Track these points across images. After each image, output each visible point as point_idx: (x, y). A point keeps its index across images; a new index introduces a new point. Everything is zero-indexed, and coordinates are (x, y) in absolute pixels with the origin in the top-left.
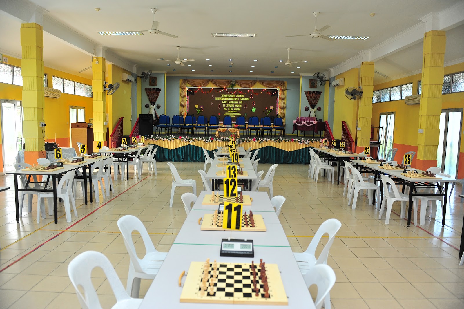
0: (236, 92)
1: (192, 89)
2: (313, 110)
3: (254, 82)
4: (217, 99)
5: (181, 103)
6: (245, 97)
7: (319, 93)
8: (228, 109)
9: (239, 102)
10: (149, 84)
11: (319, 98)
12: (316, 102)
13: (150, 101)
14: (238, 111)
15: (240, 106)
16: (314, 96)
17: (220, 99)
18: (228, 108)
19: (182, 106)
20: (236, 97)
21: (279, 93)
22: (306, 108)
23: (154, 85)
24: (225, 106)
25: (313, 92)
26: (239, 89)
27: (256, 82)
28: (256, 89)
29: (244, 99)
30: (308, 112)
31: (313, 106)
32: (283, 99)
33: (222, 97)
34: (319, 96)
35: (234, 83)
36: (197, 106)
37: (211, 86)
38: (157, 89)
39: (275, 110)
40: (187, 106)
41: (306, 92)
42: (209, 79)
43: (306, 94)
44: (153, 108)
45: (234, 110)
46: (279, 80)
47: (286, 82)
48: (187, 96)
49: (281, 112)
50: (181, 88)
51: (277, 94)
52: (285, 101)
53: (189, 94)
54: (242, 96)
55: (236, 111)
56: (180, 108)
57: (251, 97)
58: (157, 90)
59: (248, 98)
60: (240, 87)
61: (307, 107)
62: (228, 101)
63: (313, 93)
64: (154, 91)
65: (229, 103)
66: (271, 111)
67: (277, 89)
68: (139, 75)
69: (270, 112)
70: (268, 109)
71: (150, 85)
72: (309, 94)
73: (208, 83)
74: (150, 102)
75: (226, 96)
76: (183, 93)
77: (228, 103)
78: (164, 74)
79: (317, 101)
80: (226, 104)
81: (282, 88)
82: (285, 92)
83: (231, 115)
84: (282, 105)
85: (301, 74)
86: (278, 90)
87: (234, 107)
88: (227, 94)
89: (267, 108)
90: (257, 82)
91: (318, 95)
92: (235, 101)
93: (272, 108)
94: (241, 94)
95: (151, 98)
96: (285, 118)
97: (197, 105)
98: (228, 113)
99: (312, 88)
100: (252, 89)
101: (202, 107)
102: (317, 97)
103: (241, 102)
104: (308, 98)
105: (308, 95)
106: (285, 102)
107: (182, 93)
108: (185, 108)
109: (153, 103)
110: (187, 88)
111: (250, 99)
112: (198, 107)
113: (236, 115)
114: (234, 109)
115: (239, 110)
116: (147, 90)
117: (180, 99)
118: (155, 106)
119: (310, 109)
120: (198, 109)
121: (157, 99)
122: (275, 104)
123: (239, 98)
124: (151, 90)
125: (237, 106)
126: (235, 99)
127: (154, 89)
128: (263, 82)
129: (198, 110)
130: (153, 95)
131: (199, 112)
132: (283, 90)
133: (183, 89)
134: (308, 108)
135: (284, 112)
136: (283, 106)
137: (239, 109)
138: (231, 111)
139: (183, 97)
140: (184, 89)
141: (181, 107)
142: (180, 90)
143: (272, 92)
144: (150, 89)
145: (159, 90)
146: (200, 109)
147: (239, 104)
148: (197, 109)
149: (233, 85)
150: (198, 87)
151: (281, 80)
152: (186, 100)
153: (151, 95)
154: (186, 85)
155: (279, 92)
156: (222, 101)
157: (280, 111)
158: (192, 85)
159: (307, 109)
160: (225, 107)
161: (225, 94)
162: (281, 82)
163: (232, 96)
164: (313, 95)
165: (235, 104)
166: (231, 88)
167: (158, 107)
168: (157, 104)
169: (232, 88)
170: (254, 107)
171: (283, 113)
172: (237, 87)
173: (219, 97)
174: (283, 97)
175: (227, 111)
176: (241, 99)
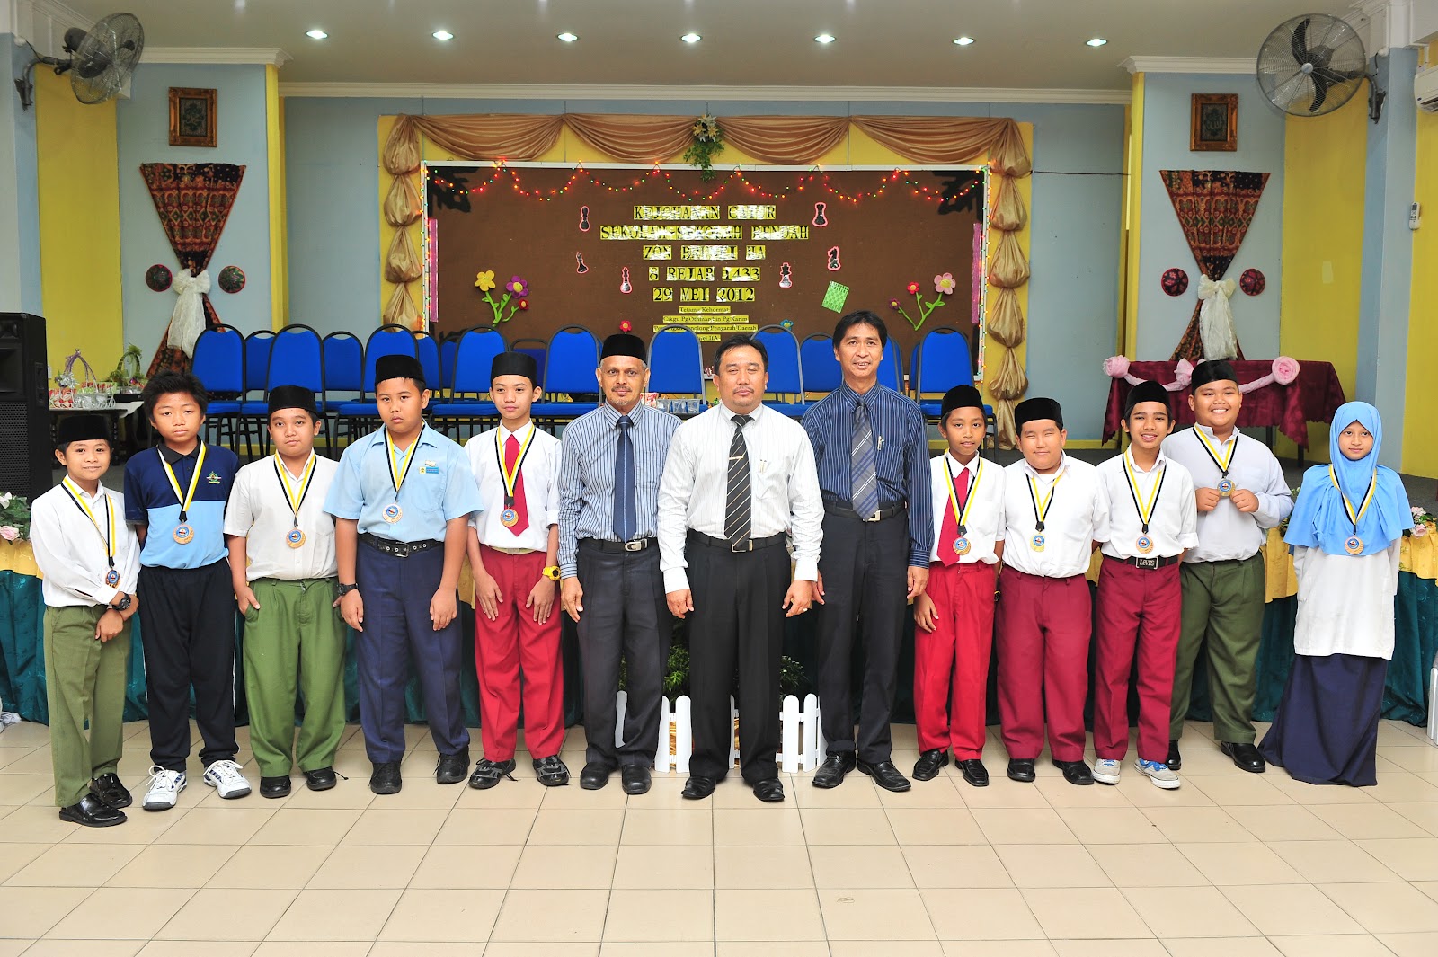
0: (723, 190)
1: (457, 176)
2: (1220, 292)
3: (832, 130)
4: (614, 234)
5: (389, 264)
6: (781, 220)
7: (1252, 183)
8: (676, 295)
9: (742, 253)
10: (165, 137)
11: (1250, 211)
12: (1232, 240)
13: (174, 243)
14: (738, 308)
15: (751, 276)
16: (1222, 199)
17: (631, 232)
18: (677, 286)
19: (398, 278)
20: (724, 220)
21: (986, 192)
22: (1173, 275)
23: (198, 144)
24: (662, 275)
25: (1216, 175)
26: (743, 168)
27: (847, 130)
28: (848, 168)
29: (779, 234)
30: (1181, 307)
31: (1215, 266)
32: (1011, 230)
33: (641, 223)
34: (1252, 201)
35: (712, 132)
36: (485, 280)
37: (571, 155)
38: (216, 165)
39: (964, 297)
40: (426, 277)
41: (1168, 177)
42: (559, 112)
43: (1169, 186)
44: (192, 287)
45: (713, 301)
46: (984, 114)
47: (1026, 128)
48: (425, 215)
49: (1000, 307)
50: (389, 170)
51: (974, 200)
52: (1024, 239)
53: (435, 208)
54: (760, 212)
55: (727, 309)
56: (388, 292)
57: (820, 220)
58: (216, 175)
59: (800, 223)
60: (751, 160)
61: (1176, 271)
62: (677, 245)
63: (1212, 182)
64: (200, 178)
65: (685, 256)
66: (939, 303)
67: (977, 168)
68: (50, 53)
69: (931, 306)
70: (919, 290)
71: (173, 143)
72: (1190, 189)
73: (555, 141)
74: (178, 253)
75: (668, 213)
76: (400, 203)
77: (676, 261)
78: (264, 67)
79: (1243, 235)
80: (661, 264)
81: (1009, 163)
82: (1024, 185)
83: (701, 328)
84: (1006, 271)
85: (1143, 64)
86: (981, 175)
87: (719, 283)
88: (675, 201)
89: (913, 287)
90: (853, 128)
91: (1247, 196)
92: (719, 242)
93: (945, 283)
94: (758, 203)
95: (183, 229)
96: (1023, 346)
97: (491, 274)
98: (679, 319)
99: (1209, 149)
100: (822, 168)
101: (518, 287)
102: (1241, 207)
103: (754, 254)
104: (1181, 213)
105: (1187, 194)
106: (1026, 246)
107: (391, 197)
108: (413, 287)
109: (196, 259)
110: (424, 172)
111: (813, 230)
112: (493, 286)
113: (728, 329)
114: (713, 295)
115: (744, 298)
116: (153, 174)
117: (387, 236)
118: (207, 279)
119: (1199, 283)
120: (498, 299)
121: (218, 229)
122: (962, 262)
123: (748, 225)
124: (178, 178)
125: (731, 273)
126: (723, 232)
127: (199, 168)
128: (887, 128)
129: (495, 306)
130: (196, 204)
131: (498, 316)
132: (1010, 175)
133: (401, 175)
134: (1185, 276)
135: (1019, 308)
136: (1017, 272)
137: (748, 295)
138: (700, 310)
139: (404, 225)
140: (408, 173)
141: (391, 287)
142: (385, 181)
143: (945, 188)
144: (175, 172)
145: (231, 175)
146: (506, 298)
147: (742, 262)
148: (489, 299)
149: (705, 146)
150: (492, 164)
151: (995, 115)
152: (422, 239)
153: (180, 206)
154: (417, 149)
155: (991, 187)
156: (638, 245)
157: (993, 302)
158: (454, 149)
159: (1175, 284)
160: (663, 282)
161: (657, 202)
162: (1000, 128)
163: (699, 212)
164: (1212, 193)
165: (719, 265)
166: (695, 164)
167: (231, 282)
168: (218, 262)
169: (699, 167)
170: (838, 277)
171: (1013, 315)
172: (730, 160)
173: (621, 223)
174: (1010, 218)
175: (672, 308)
176: (759, 234)
